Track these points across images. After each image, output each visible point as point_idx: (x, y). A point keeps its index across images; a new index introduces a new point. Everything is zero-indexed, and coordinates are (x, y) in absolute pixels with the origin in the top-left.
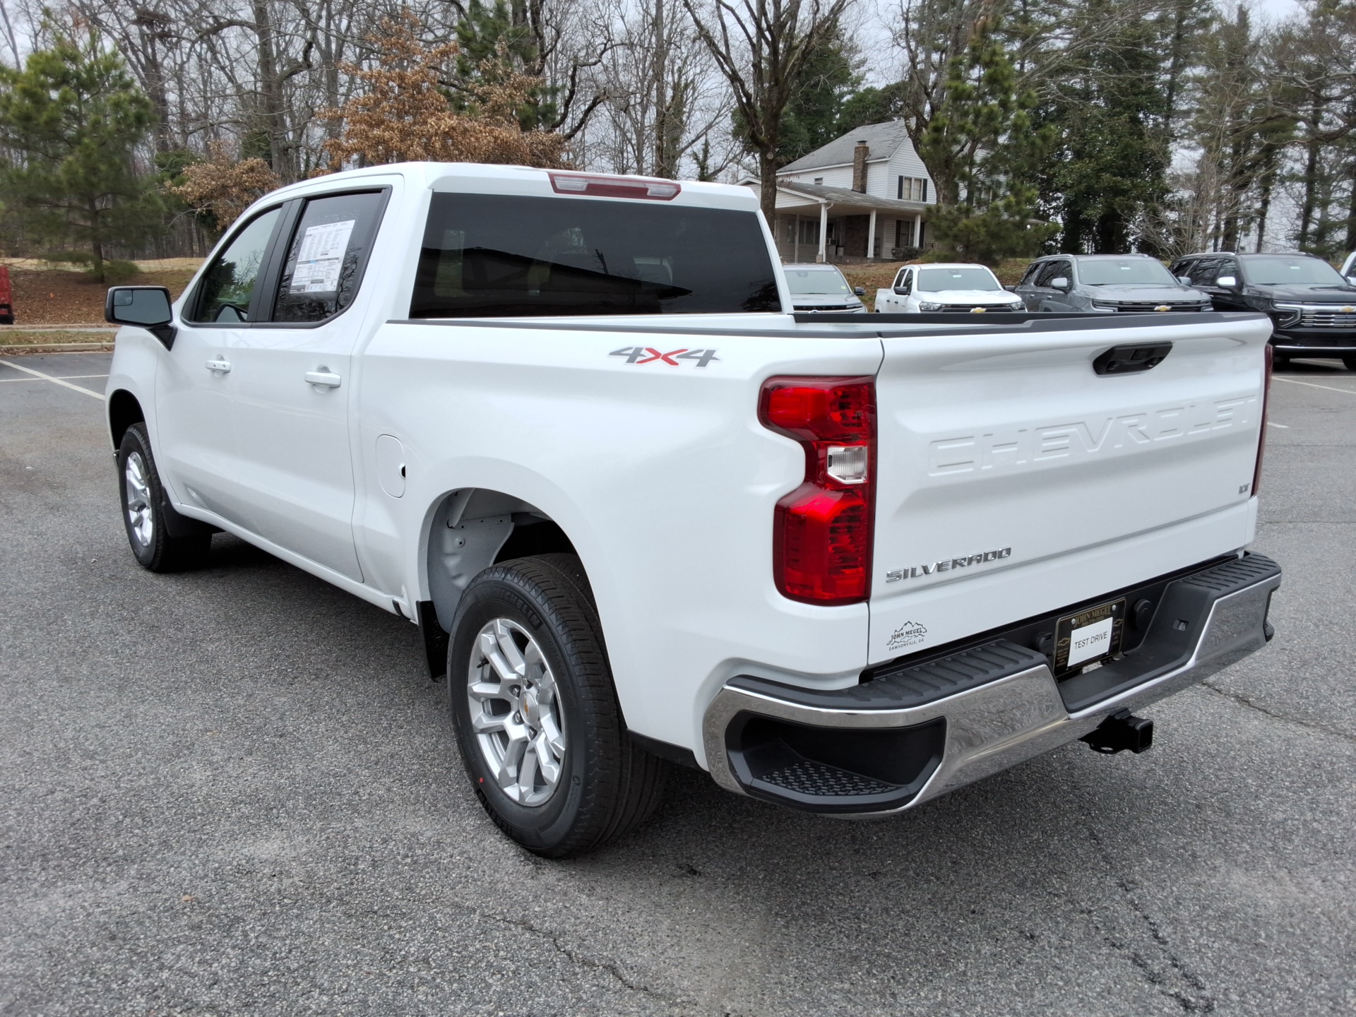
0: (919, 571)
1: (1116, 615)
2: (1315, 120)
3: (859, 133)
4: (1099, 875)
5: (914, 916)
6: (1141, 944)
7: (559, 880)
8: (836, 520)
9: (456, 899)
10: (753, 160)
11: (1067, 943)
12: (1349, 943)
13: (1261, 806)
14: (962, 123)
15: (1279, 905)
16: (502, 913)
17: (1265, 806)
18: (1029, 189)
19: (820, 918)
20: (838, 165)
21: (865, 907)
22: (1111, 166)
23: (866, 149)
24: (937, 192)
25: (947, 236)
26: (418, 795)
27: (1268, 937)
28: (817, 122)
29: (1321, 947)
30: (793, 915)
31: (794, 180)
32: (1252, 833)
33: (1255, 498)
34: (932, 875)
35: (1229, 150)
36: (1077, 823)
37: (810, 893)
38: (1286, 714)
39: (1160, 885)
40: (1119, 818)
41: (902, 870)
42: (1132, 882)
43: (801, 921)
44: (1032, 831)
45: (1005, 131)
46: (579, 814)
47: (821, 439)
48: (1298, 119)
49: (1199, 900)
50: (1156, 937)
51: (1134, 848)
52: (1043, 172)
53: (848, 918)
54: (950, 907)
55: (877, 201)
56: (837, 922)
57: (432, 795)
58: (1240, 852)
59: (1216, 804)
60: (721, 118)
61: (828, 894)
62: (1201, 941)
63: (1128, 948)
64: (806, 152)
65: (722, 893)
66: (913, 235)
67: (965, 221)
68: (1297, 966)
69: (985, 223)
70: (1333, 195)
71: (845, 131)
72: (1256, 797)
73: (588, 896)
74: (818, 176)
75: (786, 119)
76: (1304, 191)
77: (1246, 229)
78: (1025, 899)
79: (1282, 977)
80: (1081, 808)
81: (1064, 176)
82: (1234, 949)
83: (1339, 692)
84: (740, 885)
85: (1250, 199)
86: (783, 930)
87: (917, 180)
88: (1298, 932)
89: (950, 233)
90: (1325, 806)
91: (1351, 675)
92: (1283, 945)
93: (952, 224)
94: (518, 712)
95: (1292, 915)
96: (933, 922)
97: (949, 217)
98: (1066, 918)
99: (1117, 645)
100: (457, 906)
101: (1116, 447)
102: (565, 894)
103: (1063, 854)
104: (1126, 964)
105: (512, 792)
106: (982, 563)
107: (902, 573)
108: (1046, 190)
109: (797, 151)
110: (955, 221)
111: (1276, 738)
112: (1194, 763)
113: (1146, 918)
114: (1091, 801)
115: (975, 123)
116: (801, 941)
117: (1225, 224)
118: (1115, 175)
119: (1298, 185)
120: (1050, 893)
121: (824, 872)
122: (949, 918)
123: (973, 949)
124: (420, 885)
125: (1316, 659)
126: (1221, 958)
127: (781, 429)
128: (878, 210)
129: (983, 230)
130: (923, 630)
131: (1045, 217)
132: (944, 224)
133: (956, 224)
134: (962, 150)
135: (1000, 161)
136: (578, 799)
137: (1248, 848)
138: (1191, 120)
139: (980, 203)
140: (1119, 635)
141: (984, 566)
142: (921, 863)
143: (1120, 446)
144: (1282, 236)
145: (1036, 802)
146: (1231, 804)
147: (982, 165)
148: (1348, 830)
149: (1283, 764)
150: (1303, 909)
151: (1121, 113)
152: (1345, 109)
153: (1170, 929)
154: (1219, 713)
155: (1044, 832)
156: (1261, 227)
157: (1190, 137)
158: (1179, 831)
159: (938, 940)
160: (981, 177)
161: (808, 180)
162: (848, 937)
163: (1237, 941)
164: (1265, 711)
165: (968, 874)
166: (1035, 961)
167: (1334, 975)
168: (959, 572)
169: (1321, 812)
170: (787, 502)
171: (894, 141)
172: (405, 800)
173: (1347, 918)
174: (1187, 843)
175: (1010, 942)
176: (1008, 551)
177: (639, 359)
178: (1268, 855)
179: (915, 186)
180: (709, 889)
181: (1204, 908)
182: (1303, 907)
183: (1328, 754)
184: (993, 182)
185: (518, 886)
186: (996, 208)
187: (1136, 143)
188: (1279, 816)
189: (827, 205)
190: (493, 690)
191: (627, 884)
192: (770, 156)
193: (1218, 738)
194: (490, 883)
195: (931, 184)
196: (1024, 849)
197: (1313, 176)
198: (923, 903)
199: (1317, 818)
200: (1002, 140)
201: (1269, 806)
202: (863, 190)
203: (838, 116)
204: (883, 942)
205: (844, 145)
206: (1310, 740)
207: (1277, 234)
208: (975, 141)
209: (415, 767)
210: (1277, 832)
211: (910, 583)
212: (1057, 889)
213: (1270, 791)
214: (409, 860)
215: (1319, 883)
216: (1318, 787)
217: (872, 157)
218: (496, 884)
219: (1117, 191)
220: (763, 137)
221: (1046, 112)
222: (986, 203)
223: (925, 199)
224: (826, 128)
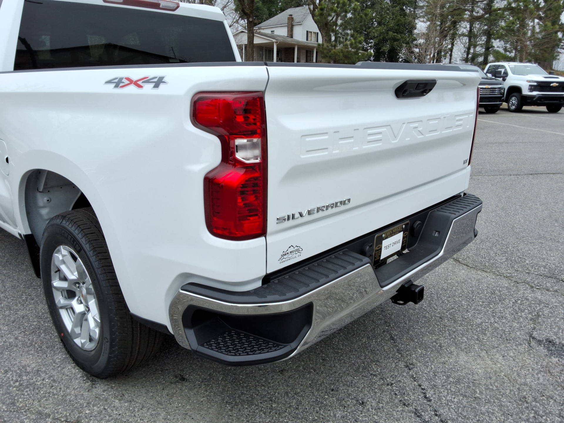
0: (297, 215)
1: (404, 230)
2: (472, 11)
3: (289, 11)
4: (396, 361)
5: (302, 396)
6: (418, 402)
7: (104, 391)
8: (244, 186)
9: (40, 409)
10: (244, 22)
11: (381, 405)
12: (519, 393)
13: (470, 316)
14: (332, 7)
15: (484, 373)
16: (66, 416)
17: (471, 316)
18: (360, 37)
19: (250, 403)
20: (281, 26)
21: (275, 393)
22: (393, 29)
23: (293, 18)
24: (322, 38)
25: (327, 56)
26: (33, 341)
27: (481, 393)
28: (271, 6)
29: (507, 396)
30: (236, 402)
31: (262, 31)
32: (467, 331)
33: (470, 166)
34: (312, 368)
35: (439, 23)
36: (384, 331)
37: (246, 387)
38: (476, 266)
39: (426, 365)
40: (404, 326)
41: (297, 367)
42: (412, 364)
43: (240, 406)
44: (363, 338)
45: (350, 11)
46: (109, 358)
47: (230, 134)
48: (466, 10)
49: (445, 372)
50: (425, 397)
51: (412, 344)
52: (365, 31)
53: (266, 401)
54: (320, 388)
55: (298, 41)
56: (260, 404)
57: (41, 340)
58: (463, 342)
59: (449, 316)
60: (230, 3)
61: (256, 386)
62: (448, 398)
63: (412, 406)
64: (267, 19)
65: (198, 392)
66: (313, 57)
67: (334, 50)
68: (497, 410)
69: (342, 51)
70: (478, 43)
71: (283, 10)
72: (467, 311)
73: (120, 400)
74: (272, 30)
75: (258, 4)
76: (467, 41)
77: (445, 56)
78: (359, 379)
79: (490, 417)
80: (386, 322)
81: (374, 32)
82: (465, 402)
83: (498, 254)
84: (208, 385)
85: (447, 44)
86: (230, 413)
87: (314, 33)
88: (495, 388)
89: (327, 55)
90: (499, 314)
91: (503, 246)
92: (488, 397)
93: (329, 51)
94: (79, 297)
95: (490, 378)
96: (311, 398)
97: (328, 48)
98: (380, 389)
99: (405, 246)
100: (40, 413)
101: (407, 139)
102: (106, 400)
103: (378, 350)
104: (411, 416)
105: (78, 341)
106: (334, 209)
107: (286, 217)
108: (367, 38)
109: (263, 19)
110: (330, 50)
111: (473, 279)
112: (437, 294)
113: (420, 386)
114: (390, 318)
115: (337, 7)
116: (239, 419)
117: (437, 54)
118: (394, 33)
119: (465, 38)
120: (372, 374)
121: (255, 372)
122: (320, 396)
123: (332, 414)
124: (20, 400)
125: (487, 239)
126: (459, 407)
127: (205, 128)
128: (298, 45)
129: (341, 54)
130: (300, 249)
131: (366, 50)
132: (325, 51)
133: (330, 51)
134: (332, 19)
135: (348, 24)
136: (108, 350)
137: (466, 339)
138: (424, 10)
139: (340, 43)
140: (406, 241)
141: (335, 210)
142: (307, 361)
143: (409, 139)
144: (458, 60)
145: (364, 320)
146: (456, 315)
147: (341, 26)
148: (511, 326)
149: (478, 293)
150: (495, 374)
151: (396, 6)
152: (483, 7)
153: (432, 392)
154: (447, 267)
155: (368, 338)
156: (451, 55)
157: (424, 17)
158: (432, 333)
159: (314, 411)
160: (340, 31)
161: (268, 31)
162: (264, 413)
163: (466, 396)
164: (467, 265)
165: (330, 366)
166: (364, 419)
167: (514, 413)
168: (321, 214)
169: (498, 317)
170: (211, 176)
171: (304, 15)
172: (24, 344)
173: (517, 378)
174: (437, 339)
175: (351, 407)
176: (349, 200)
177: (121, 85)
178: (475, 343)
179: (313, 35)
180: (190, 389)
181: (448, 377)
182: (496, 372)
183: (497, 286)
184: (345, 33)
185: (79, 397)
186: (347, 45)
187: (403, 20)
188: (479, 321)
189: (276, 42)
190: (64, 285)
191: (144, 391)
192: (251, 20)
193: (447, 280)
194: (62, 396)
195: (320, 35)
196: (359, 348)
197: (471, 35)
198: (307, 387)
199: (496, 321)
200: (349, 15)
201: (473, 316)
202: (292, 37)
203: (280, 4)
204: (284, 415)
205: (283, 16)
206: (488, 279)
207: (456, 59)
208: (338, 15)
209: (35, 323)
210: (478, 330)
211: (291, 223)
212: (375, 371)
213: (473, 307)
214: (17, 384)
215: (501, 358)
216: (495, 304)
217: (295, 22)
218: (66, 396)
219: (395, 40)
220: (247, 11)
221: (366, 5)
222: (342, 43)
223: (317, 41)
224: (275, 9)
